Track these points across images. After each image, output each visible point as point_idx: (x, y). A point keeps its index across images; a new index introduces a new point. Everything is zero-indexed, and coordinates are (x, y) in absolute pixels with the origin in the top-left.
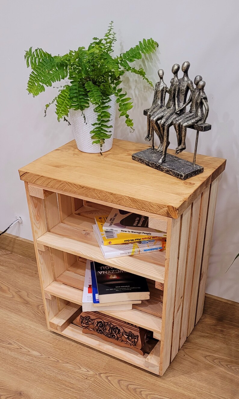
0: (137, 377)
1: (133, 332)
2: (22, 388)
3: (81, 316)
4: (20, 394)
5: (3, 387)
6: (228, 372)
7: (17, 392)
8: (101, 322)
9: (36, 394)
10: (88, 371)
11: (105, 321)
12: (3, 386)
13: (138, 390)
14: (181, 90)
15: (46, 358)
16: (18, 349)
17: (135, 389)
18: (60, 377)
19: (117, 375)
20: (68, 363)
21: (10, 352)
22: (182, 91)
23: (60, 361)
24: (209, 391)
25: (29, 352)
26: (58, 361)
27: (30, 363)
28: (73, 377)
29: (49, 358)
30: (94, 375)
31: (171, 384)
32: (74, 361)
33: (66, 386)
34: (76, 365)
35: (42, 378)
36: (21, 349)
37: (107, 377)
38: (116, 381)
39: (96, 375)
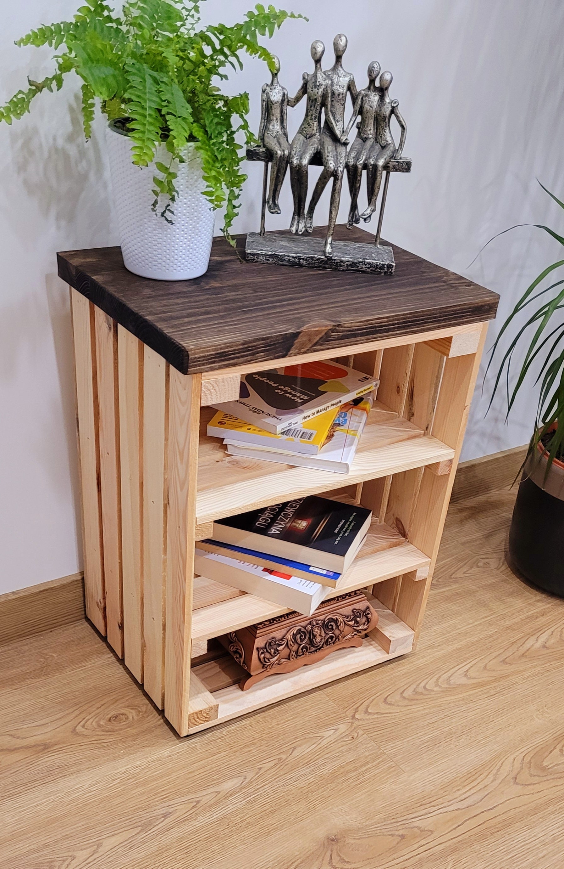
0: (392, 680)
1: (357, 606)
2: (321, 833)
3: (258, 649)
4: (333, 840)
5: (295, 861)
6: (441, 591)
7: (324, 844)
8: (299, 631)
9: (347, 818)
10: (336, 730)
11: (304, 624)
12: (293, 861)
13: (420, 689)
14: (339, 95)
15: (257, 773)
16: (193, 807)
17: (415, 692)
18: (326, 771)
19: (371, 699)
20: (295, 748)
21: (195, 823)
22: (341, 96)
23: (284, 757)
24: (465, 624)
25: (218, 793)
26: (280, 759)
27: (255, 801)
28: (337, 754)
29: (260, 769)
30: (351, 726)
31: (429, 651)
32: (296, 738)
33: (354, 771)
34: (306, 740)
35: (310, 795)
36: (198, 802)
37: (366, 712)
38: (383, 705)
39: (352, 723)
